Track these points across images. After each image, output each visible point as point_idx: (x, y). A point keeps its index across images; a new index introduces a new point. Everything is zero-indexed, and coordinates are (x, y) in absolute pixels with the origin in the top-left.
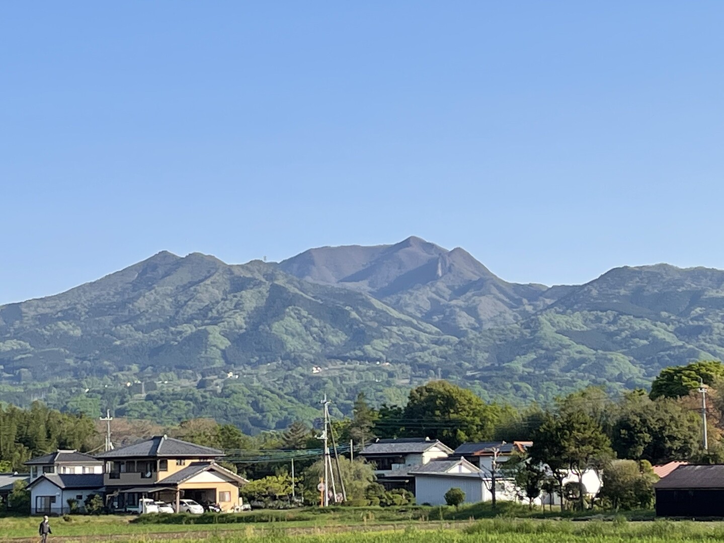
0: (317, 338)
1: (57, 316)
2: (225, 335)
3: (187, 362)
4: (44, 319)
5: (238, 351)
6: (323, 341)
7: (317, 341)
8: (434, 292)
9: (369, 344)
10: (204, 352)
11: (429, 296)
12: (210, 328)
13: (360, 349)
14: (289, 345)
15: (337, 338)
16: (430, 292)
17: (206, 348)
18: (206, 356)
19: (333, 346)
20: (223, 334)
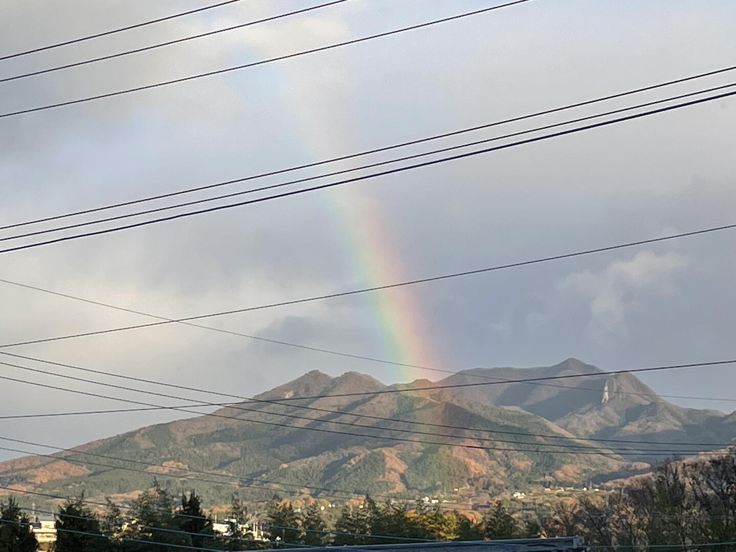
0: (502, 463)
1: (213, 437)
2: (402, 458)
3: (364, 486)
4: (199, 440)
5: (418, 475)
6: (508, 467)
7: (501, 465)
8: (602, 417)
9: (559, 470)
10: (381, 476)
11: (598, 421)
12: (385, 451)
13: (550, 475)
14: (473, 470)
15: (523, 463)
16: (599, 417)
17: (384, 471)
18: (384, 480)
19: (520, 471)
20: (400, 457)
